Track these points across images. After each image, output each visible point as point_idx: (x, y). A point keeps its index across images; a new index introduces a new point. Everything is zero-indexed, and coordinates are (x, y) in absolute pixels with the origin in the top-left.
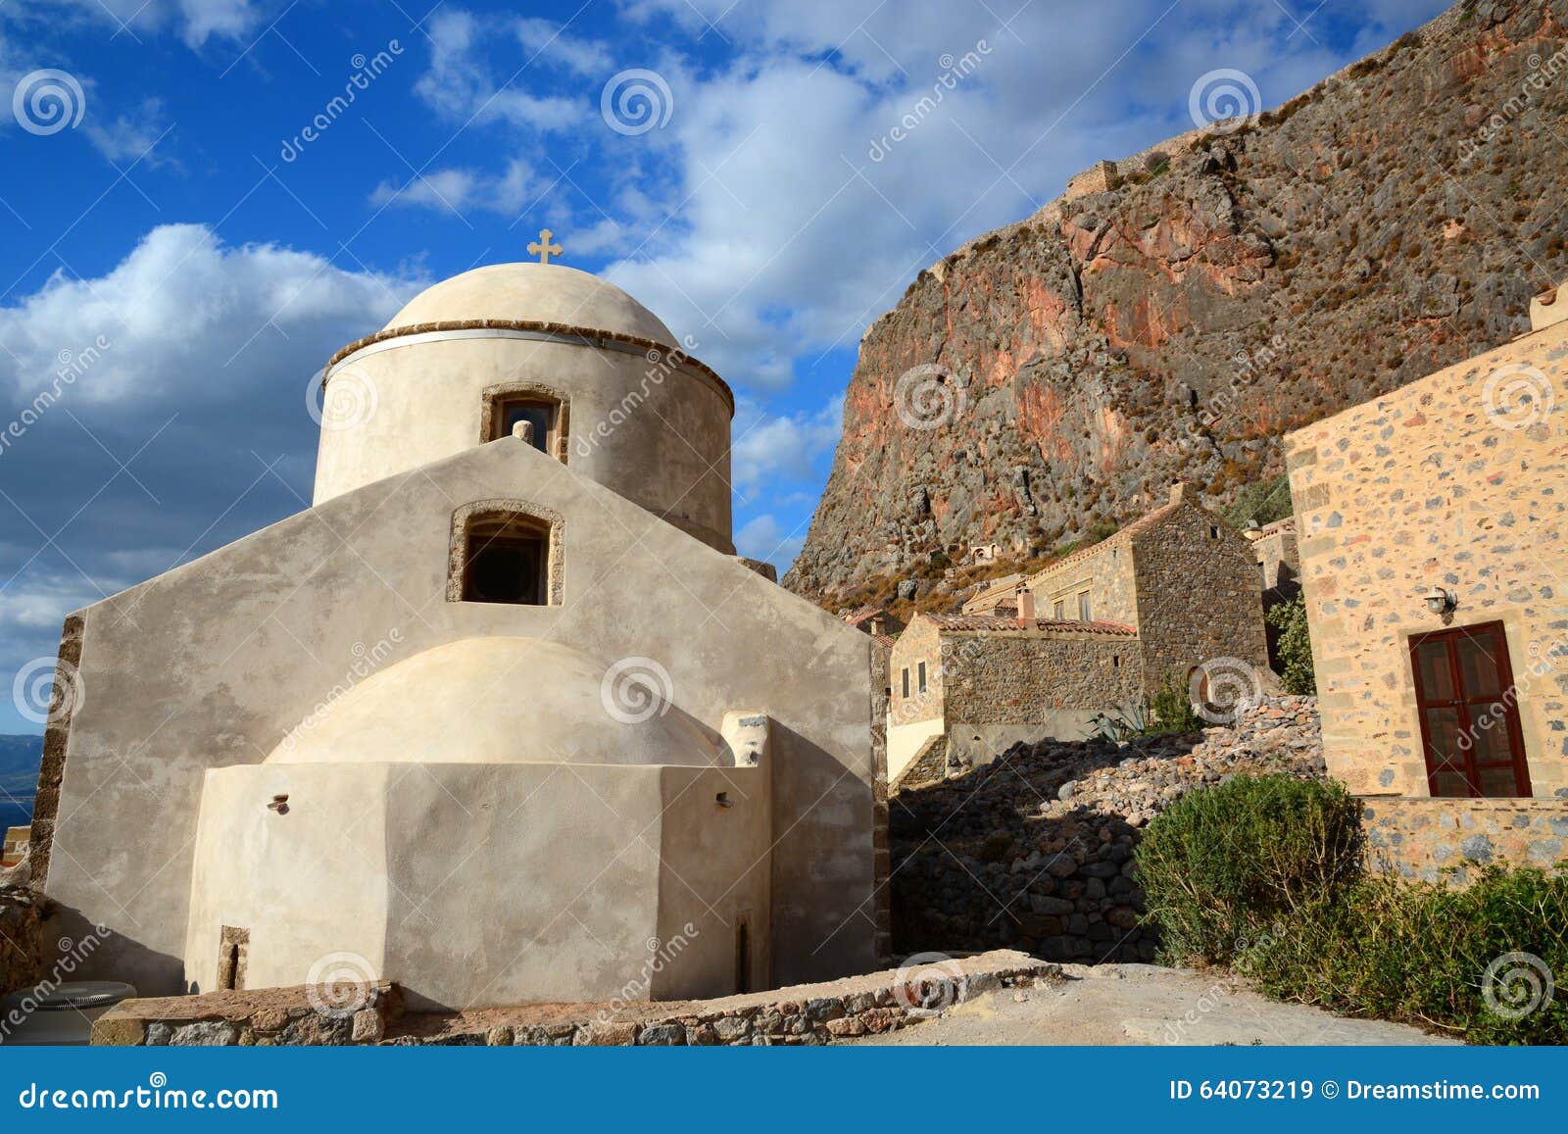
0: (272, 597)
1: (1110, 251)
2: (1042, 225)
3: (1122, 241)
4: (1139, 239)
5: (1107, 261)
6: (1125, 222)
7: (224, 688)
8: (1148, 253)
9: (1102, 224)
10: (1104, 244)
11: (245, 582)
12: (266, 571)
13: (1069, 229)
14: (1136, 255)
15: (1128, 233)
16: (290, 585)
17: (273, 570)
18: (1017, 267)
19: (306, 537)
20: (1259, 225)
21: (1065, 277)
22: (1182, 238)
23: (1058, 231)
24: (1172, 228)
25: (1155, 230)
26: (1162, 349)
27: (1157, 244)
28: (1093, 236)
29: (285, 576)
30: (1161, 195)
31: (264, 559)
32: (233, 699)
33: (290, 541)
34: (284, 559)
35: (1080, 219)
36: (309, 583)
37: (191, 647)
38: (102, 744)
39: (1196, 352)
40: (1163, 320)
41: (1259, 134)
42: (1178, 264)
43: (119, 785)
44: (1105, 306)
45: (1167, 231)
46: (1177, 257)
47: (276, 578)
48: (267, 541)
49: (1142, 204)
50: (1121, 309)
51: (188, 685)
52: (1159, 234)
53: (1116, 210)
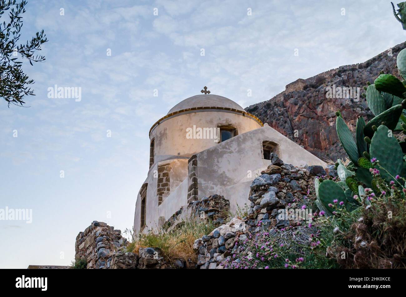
0: (230, 154)
1: (304, 113)
2: (276, 102)
3: (308, 109)
4: (315, 109)
5: (302, 117)
6: (309, 102)
7: (224, 172)
8: (319, 114)
9: (300, 103)
10: (302, 111)
11: (225, 151)
12: (228, 149)
13: (288, 104)
14: (314, 115)
15: (311, 107)
16: (233, 152)
17: (229, 149)
18: (266, 119)
19: (234, 143)
20: (361, 105)
21: (286, 122)
22: (332, 109)
23: (283, 105)
24: (328, 105)
25: (321, 105)
26: (326, 152)
27: (322, 111)
28: (297, 107)
29: (232, 150)
30: (323, 92)
31: (227, 146)
32: (226, 175)
33: (231, 144)
34: (231, 147)
35: (292, 100)
36: (236, 152)
37: (217, 163)
38: (204, 181)
39: (340, 153)
40: (326, 140)
41: (359, 71)
42: (331, 119)
43: (208, 190)
44: (303, 135)
45: (326, 106)
46: (330, 116)
47: (230, 151)
48: (227, 143)
49: (316, 96)
50: (309, 135)
51: (218, 171)
52: (323, 107)
53: (306, 98)
